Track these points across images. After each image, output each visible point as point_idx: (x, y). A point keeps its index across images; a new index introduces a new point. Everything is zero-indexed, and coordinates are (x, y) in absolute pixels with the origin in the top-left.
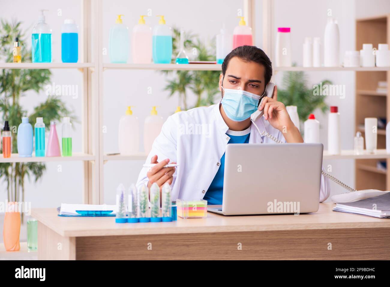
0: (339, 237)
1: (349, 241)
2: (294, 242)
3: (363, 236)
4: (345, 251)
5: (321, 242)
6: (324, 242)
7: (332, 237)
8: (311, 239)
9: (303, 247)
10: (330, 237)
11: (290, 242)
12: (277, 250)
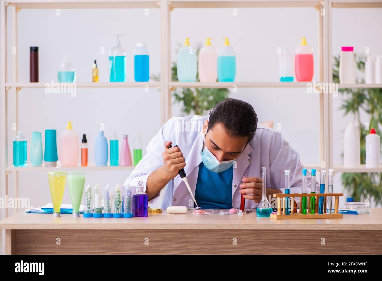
0: (268, 238)
1: (278, 242)
2: (223, 241)
3: (292, 238)
4: (274, 251)
5: (250, 242)
6: (253, 242)
7: (261, 238)
8: (240, 239)
9: (232, 247)
10: (258, 238)
11: (219, 241)
12: (206, 248)
